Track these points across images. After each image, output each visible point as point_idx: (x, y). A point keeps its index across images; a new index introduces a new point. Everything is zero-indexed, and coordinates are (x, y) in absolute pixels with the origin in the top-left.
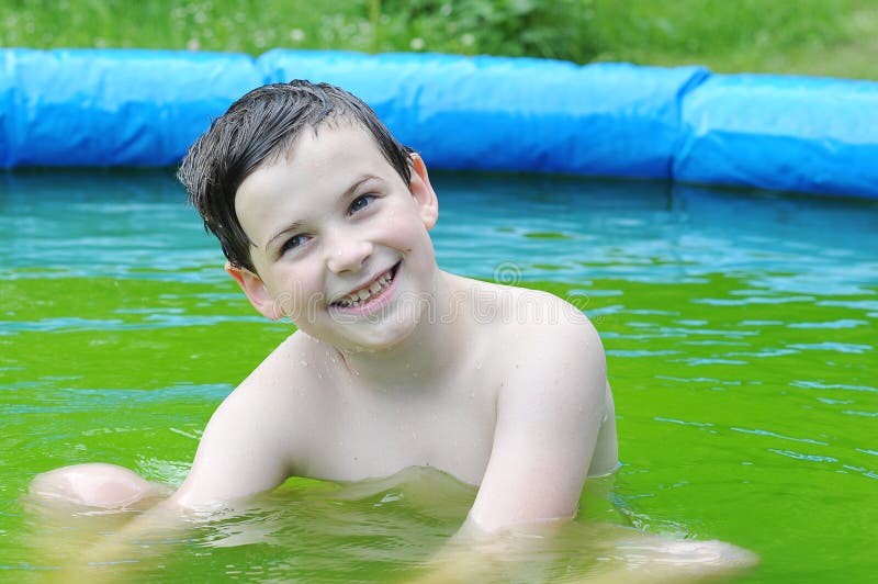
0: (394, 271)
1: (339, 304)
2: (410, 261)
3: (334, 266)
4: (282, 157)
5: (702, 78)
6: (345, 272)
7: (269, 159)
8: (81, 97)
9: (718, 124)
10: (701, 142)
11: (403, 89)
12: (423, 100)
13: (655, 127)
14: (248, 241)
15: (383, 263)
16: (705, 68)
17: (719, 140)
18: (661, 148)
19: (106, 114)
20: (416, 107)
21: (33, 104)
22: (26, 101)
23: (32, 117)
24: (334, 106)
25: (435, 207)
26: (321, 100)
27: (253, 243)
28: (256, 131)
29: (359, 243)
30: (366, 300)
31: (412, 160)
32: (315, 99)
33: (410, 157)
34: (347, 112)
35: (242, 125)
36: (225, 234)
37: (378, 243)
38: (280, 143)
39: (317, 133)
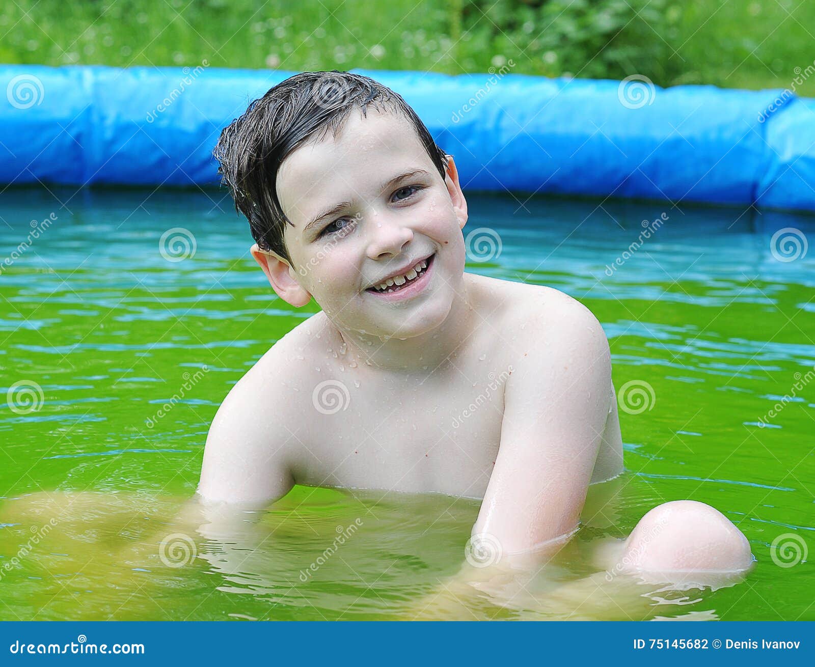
0: (429, 260)
1: (373, 289)
2: (445, 254)
3: (373, 251)
4: (330, 137)
6: (383, 256)
7: (316, 135)
8: (160, 116)
9: (802, 150)
10: (786, 167)
11: (485, 111)
12: (505, 123)
13: (740, 152)
14: (285, 219)
15: (420, 251)
17: (803, 166)
18: (747, 173)
19: (183, 133)
20: (498, 129)
21: (110, 120)
22: (103, 118)
23: (109, 134)
24: (380, 93)
25: (464, 210)
26: (366, 86)
27: (290, 223)
28: (303, 108)
29: (401, 228)
30: (400, 286)
31: (447, 160)
32: (361, 84)
33: (444, 158)
34: (392, 99)
35: (288, 102)
36: (259, 214)
37: (417, 231)
38: (329, 120)
39: (365, 114)
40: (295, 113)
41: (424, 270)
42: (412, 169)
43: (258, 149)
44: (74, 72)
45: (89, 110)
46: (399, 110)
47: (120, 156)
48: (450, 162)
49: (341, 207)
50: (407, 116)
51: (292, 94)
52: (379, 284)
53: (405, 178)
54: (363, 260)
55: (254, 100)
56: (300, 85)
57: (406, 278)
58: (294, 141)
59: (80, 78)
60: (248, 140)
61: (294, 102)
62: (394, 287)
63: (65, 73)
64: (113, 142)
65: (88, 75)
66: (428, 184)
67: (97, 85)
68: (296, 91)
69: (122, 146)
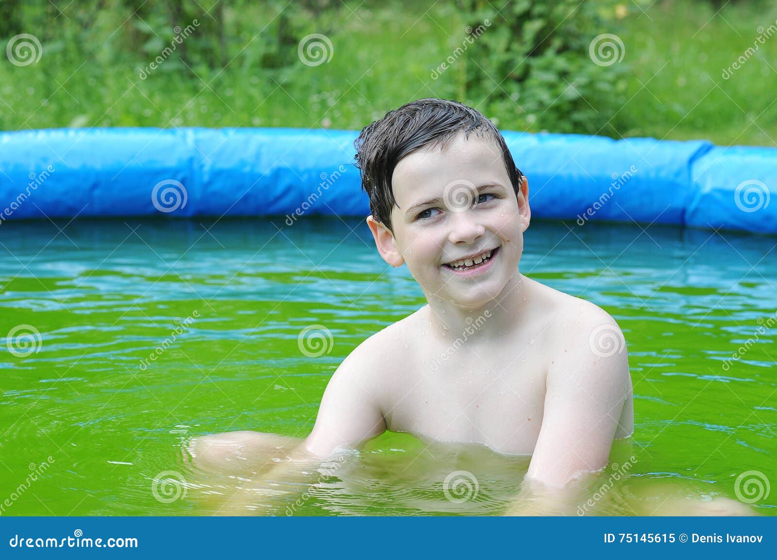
0: (494, 252)
1: (449, 266)
2: (506, 249)
3: (454, 238)
4: (438, 148)
5: (706, 150)
6: (460, 243)
7: (428, 146)
8: (243, 163)
9: (719, 184)
10: (706, 197)
13: (672, 186)
14: (394, 202)
15: (488, 244)
16: (708, 142)
17: (718, 196)
18: (677, 202)
21: (207, 169)
22: (202, 166)
23: (206, 178)
24: (482, 124)
25: (528, 219)
26: (473, 117)
27: (397, 205)
28: (424, 124)
29: (477, 225)
30: (469, 267)
31: (522, 180)
32: (469, 115)
33: (521, 178)
34: (490, 130)
35: (413, 118)
36: (376, 194)
37: (488, 229)
38: (440, 137)
39: (467, 137)
40: (417, 127)
41: (489, 259)
42: (494, 183)
43: (385, 148)
44: (180, 132)
45: (191, 160)
46: (493, 139)
47: (214, 194)
48: (524, 182)
49: (435, 200)
50: (499, 144)
51: (417, 113)
52: (454, 262)
53: (488, 187)
54: (445, 242)
55: (390, 111)
56: (425, 107)
57: (473, 262)
58: (411, 147)
59: (184, 137)
60: (379, 139)
61: (417, 119)
62: (464, 266)
63: (173, 133)
64: (210, 183)
65: (191, 135)
66: (503, 197)
67: (197, 142)
68: (421, 110)
69: (217, 186)
